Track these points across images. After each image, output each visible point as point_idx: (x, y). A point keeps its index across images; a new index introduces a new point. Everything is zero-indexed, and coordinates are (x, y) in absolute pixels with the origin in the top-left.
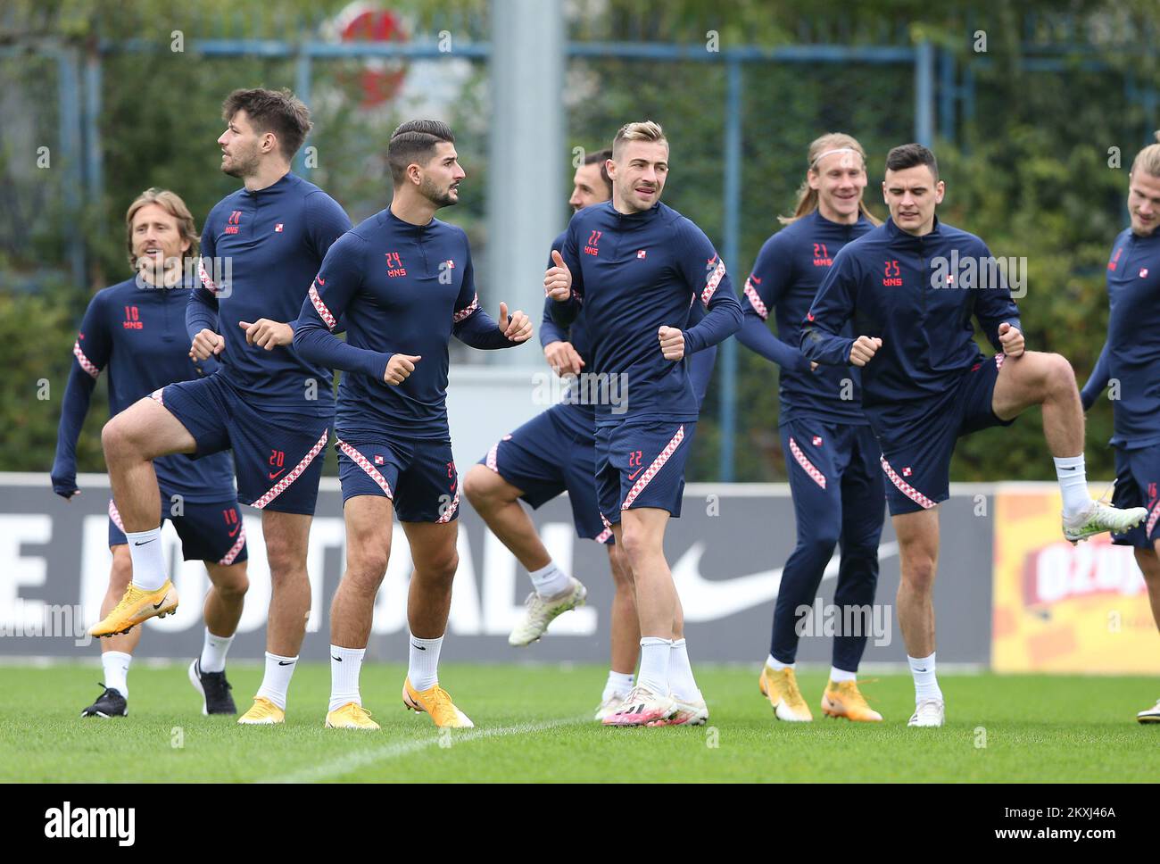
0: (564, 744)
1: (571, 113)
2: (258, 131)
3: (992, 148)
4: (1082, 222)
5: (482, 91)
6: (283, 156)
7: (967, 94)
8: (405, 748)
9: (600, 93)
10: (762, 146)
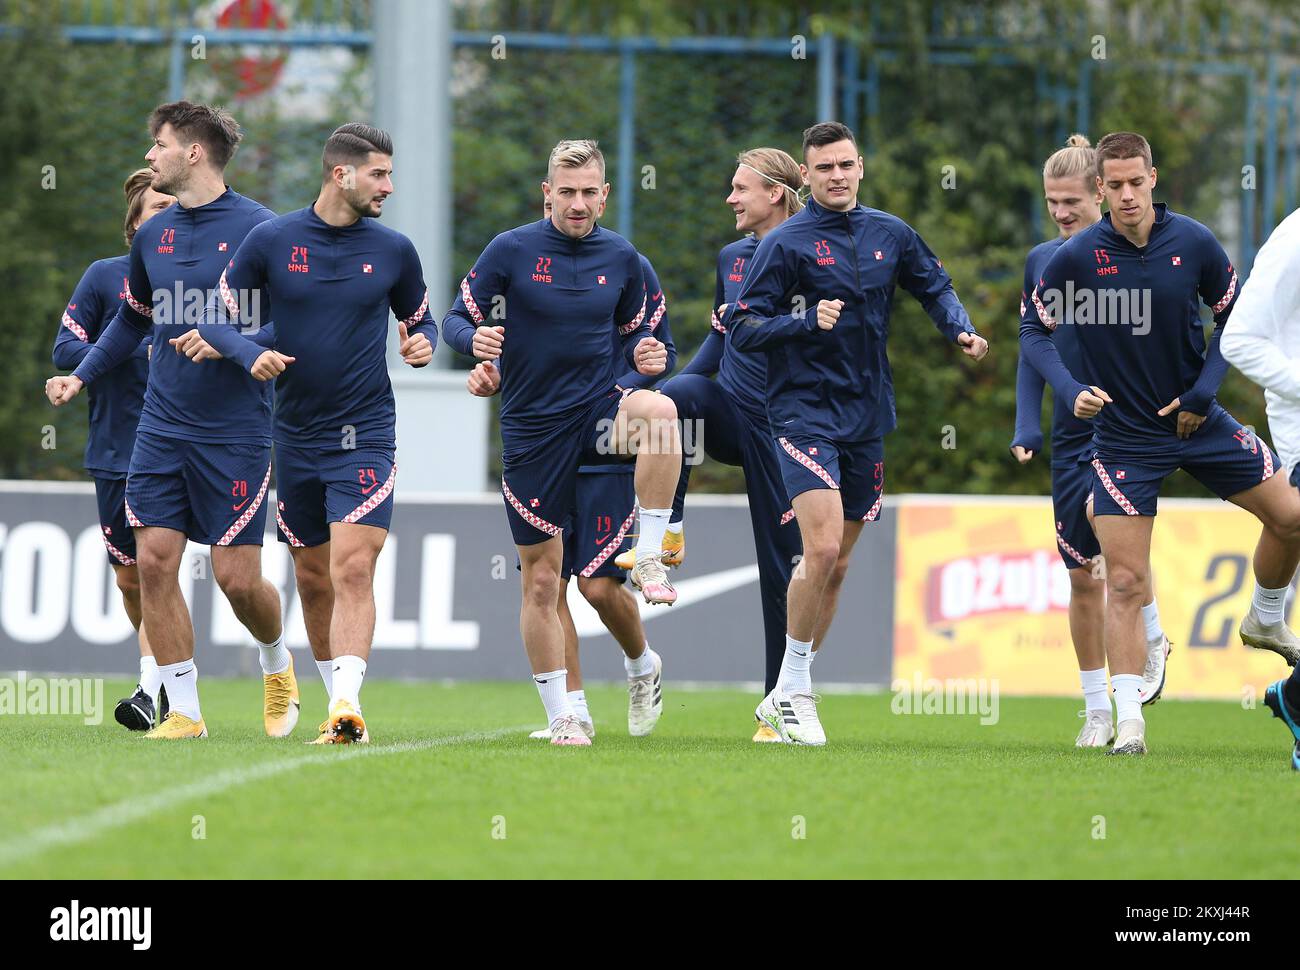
0: (444, 763)
1: (457, 104)
2: (183, 142)
3: (895, 146)
4: (990, 222)
5: (363, 81)
6: (212, 167)
7: (870, 87)
8: (278, 767)
9: (487, 83)
10: (657, 142)
